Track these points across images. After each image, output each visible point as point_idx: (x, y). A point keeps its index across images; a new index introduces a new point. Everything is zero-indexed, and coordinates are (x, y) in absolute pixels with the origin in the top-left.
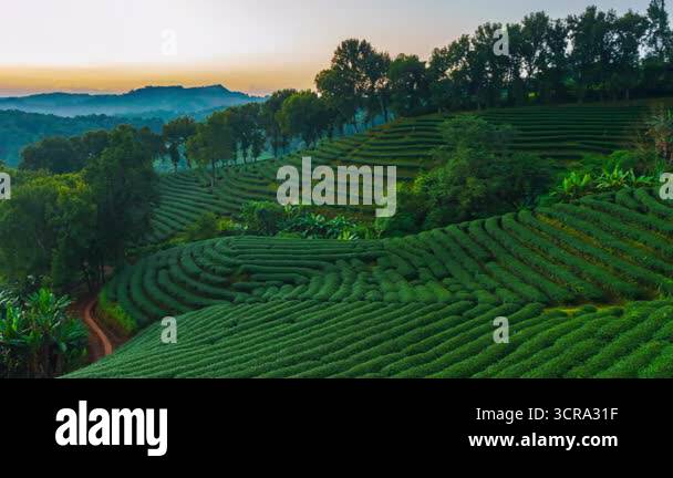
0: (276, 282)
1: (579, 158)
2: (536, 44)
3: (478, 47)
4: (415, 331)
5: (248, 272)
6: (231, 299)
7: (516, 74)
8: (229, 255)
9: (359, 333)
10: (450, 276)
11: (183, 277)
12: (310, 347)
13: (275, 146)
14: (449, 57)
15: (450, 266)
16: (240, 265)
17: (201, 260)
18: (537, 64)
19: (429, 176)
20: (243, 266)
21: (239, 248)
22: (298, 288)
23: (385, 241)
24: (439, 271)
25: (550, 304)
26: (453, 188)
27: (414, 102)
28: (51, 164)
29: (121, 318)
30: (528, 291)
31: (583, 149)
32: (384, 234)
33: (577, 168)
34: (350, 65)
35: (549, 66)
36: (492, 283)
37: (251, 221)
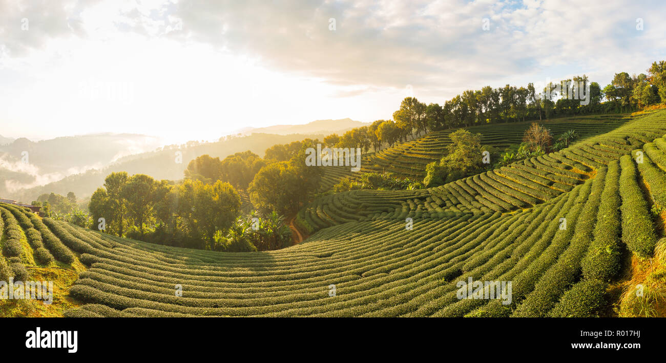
0: (379, 211)
1: (508, 146)
2: (488, 99)
3: (464, 100)
4: (447, 231)
5: (366, 207)
6: (358, 220)
7: (481, 111)
8: (356, 199)
9: (420, 234)
10: (460, 203)
11: (335, 209)
12: (398, 241)
13: (375, 146)
14: (452, 104)
15: (459, 199)
16: (362, 203)
17: (343, 201)
18: (488, 107)
19: (446, 159)
20: (363, 204)
21: (360, 195)
22: (389, 214)
23: (429, 189)
24: (454, 202)
25: (504, 211)
26: (458, 163)
27: (438, 124)
28: (277, 156)
29: (306, 226)
30: (493, 207)
31: (509, 142)
32: (428, 187)
33: (508, 151)
34: (408, 108)
35: (494, 108)
36: (478, 206)
37: (366, 182)
